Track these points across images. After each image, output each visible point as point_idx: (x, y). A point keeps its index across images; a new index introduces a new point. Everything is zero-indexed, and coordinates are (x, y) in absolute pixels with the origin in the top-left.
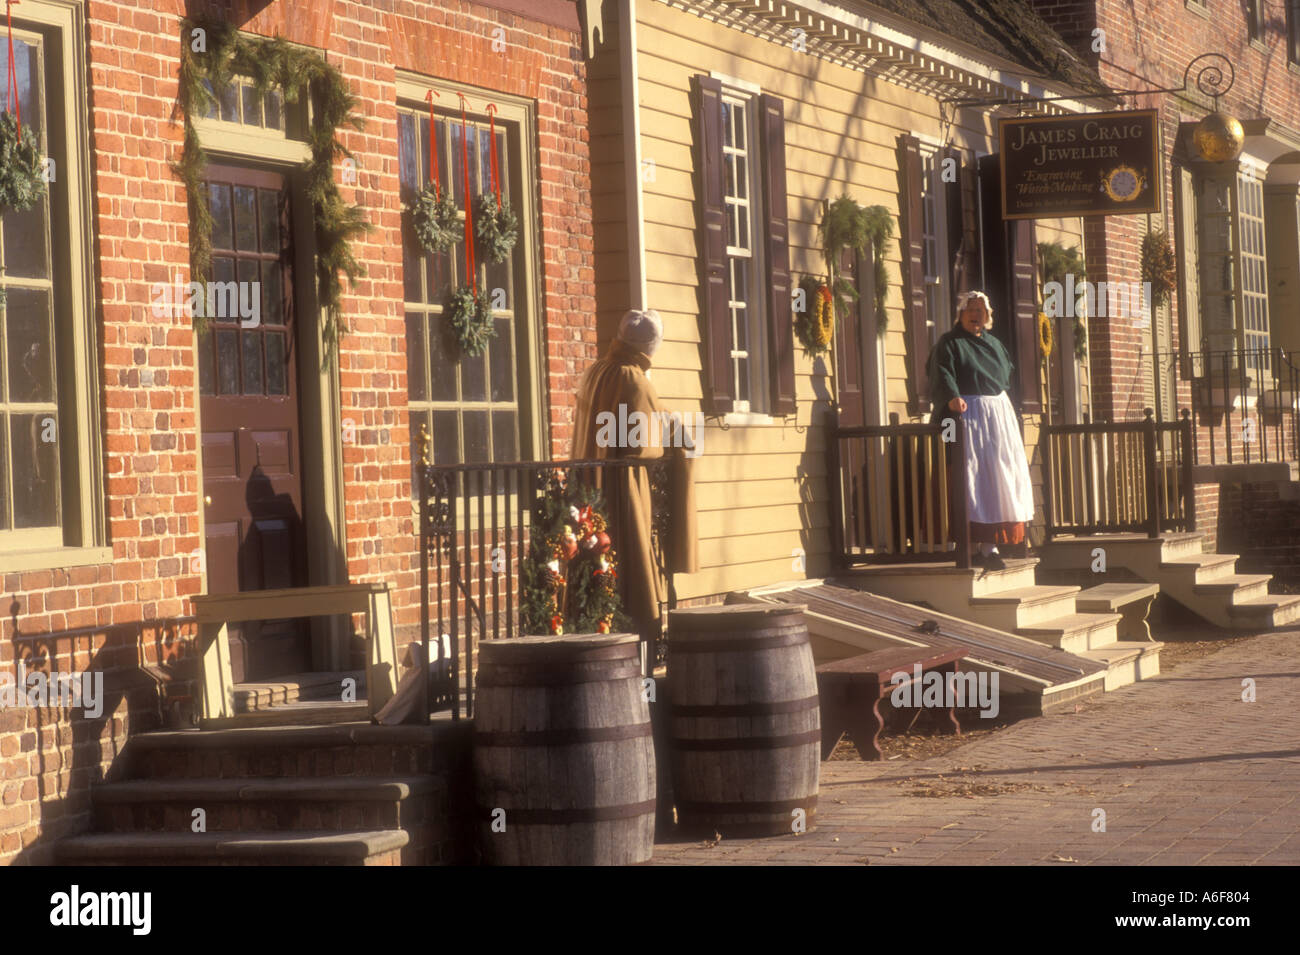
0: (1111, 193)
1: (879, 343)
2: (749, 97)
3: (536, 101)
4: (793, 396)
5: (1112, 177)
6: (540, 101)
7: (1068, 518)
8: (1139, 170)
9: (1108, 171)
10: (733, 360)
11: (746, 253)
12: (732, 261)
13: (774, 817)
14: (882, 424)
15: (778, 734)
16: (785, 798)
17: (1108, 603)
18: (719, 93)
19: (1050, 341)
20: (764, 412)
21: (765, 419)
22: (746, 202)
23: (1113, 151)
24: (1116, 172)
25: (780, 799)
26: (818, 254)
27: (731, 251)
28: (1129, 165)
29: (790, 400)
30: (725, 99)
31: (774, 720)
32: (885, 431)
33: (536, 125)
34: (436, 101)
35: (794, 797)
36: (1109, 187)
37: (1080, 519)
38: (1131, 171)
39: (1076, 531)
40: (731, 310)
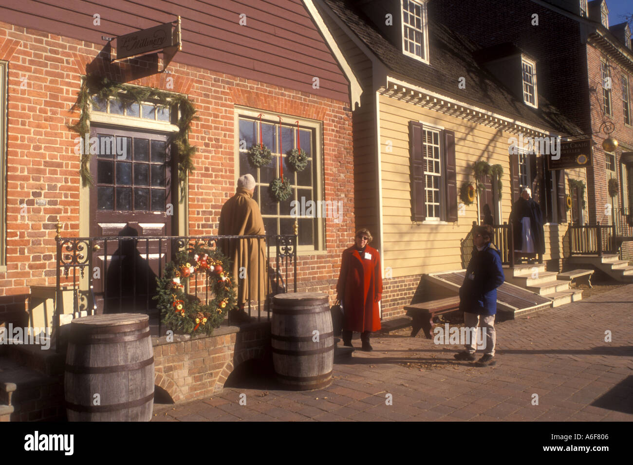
0: (578, 162)
1: (499, 203)
2: (440, 130)
3: (323, 121)
4: (457, 216)
5: (578, 157)
6: (325, 122)
7: (579, 250)
8: (586, 155)
9: (577, 156)
10: (426, 205)
11: (439, 175)
12: (426, 176)
13: (301, 383)
14: (500, 224)
15: (302, 350)
16: (306, 376)
17: (569, 277)
18: (422, 127)
19: (571, 204)
20: (444, 221)
21: (444, 223)
22: (439, 160)
23: (579, 151)
24: (580, 156)
25: (303, 376)
26: (473, 176)
27: (425, 173)
28: (584, 154)
29: (455, 217)
30: (424, 129)
31: (300, 344)
32: (501, 226)
33: (322, 129)
34: (263, 117)
35: (310, 376)
36: (578, 160)
37: (582, 250)
38: (584, 156)
39: (582, 254)
40: (425, 190)
